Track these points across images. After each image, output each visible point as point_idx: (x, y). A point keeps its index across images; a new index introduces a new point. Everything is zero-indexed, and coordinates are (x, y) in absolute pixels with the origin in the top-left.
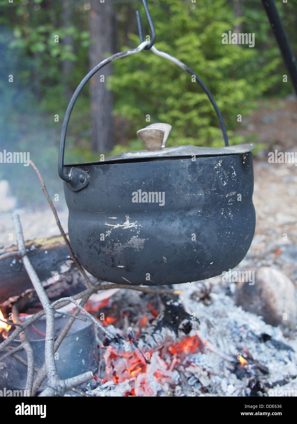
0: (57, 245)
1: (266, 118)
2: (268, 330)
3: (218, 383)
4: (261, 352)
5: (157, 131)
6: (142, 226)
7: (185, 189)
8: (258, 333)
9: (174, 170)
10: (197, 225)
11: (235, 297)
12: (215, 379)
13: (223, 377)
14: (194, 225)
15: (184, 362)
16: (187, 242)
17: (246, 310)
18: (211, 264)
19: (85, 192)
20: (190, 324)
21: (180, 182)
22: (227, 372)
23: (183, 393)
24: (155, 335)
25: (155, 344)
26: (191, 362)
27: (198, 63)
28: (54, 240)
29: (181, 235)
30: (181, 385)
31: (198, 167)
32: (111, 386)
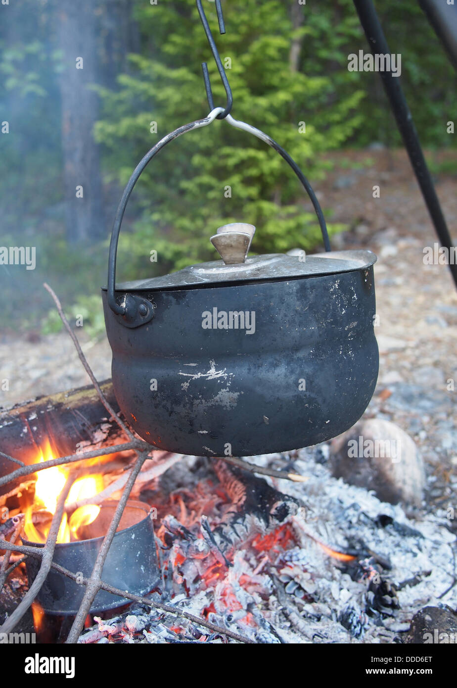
0: (86, 402)
1: (341, 182)
2: (386, 509)
3: (326, 588)
4: (380, 541)
5: (240, 236)
6: (234, 376)
7: (292, 322)
8: (374, 515)
9: (278, 297)
10: (308, 370)
11: (330, 465)
12: (323, 583)
13: (333, 579)
14: (305, 370)
15: (276, 563)
16: (296, 394)
17: (350, 482)
18: (327, 422)
19: (147, 329)
20: (286, 508)
21: (285, 312)
22: (337, 573)
23: (281, 605)
24: (235, 525)
25: (238, 538)
26: (286, 561)
27: (240, 99)
28: (79, 396)
29: (288, 385)
30: (276, 595)
31: (309, 291)
32: (183, 601)
